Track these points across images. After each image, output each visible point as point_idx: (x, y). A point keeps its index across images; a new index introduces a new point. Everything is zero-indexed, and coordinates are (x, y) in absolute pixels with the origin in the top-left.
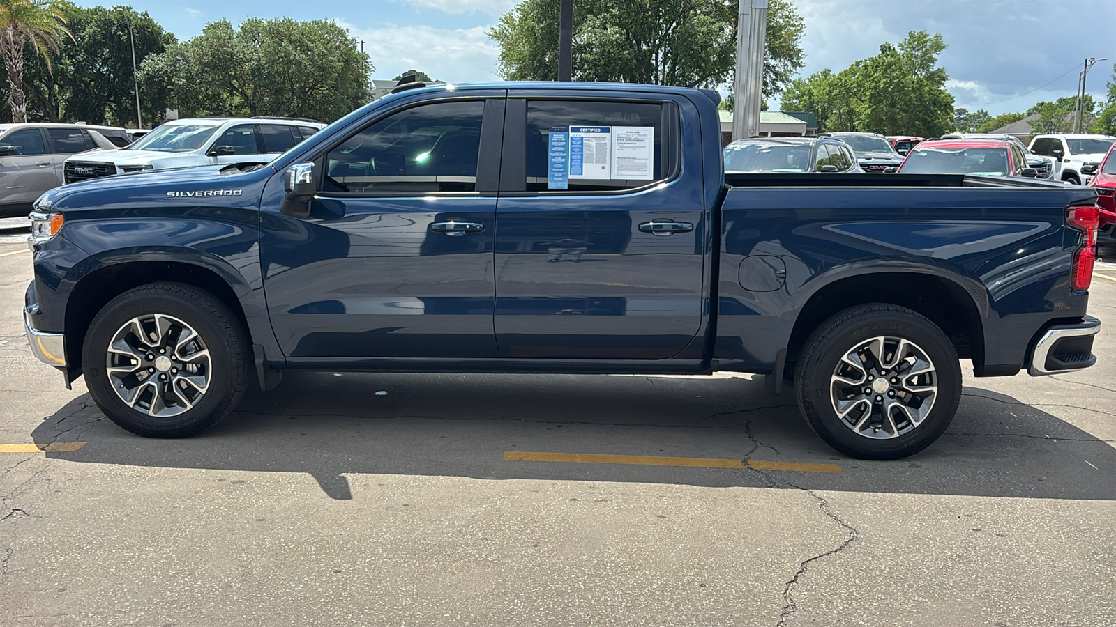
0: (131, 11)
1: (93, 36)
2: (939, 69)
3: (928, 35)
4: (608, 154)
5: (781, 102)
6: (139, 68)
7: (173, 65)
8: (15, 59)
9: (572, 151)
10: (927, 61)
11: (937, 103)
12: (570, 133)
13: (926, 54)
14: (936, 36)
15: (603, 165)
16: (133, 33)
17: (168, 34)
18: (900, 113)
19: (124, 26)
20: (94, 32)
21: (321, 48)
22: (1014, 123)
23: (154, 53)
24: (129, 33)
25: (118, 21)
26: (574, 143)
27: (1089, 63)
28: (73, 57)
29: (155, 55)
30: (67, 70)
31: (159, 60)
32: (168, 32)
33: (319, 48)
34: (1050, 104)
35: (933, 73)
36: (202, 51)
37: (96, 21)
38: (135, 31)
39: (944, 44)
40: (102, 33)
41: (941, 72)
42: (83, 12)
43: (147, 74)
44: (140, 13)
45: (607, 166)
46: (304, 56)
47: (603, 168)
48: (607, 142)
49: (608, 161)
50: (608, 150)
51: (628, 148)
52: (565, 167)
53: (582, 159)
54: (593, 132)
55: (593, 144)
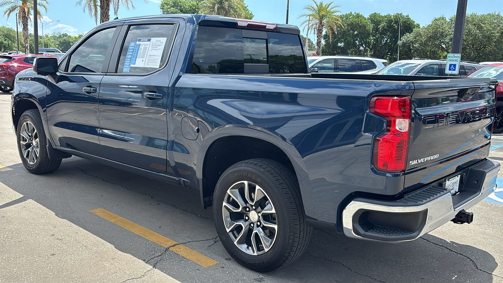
0: (402, 15)
1: (383, 27)
4: (147, 53)
6: (400, 40)
7: (415, 38)
8: (320, 36)
9: (135, 52)
12: (137, 42)
15: (143, 59)
16: (400, 25)
17: (417, 24)
19: (397, 22)
20: (384, 25)
21: (488, 27)
23: (408, 33)
24: (399, 25)
25: (395, 20)
26: (137, 47)
28: (375, 36)
29: (409, 34)
30: (371, 42)
31: (410, 36)
32: (417, 23)
33: (486, 27)
36: (428, 31)
37: (386, 20)
38: (402, 24)
40: (387, 26)
42: (382, 17)
43: (403, 42)
44: (405, 16)
46: (478, 31)
48: (148, 46)
49: (145, 58)
50: (147, 51)
51: (154, 49)
52: (130, 61)
53: (137, 56)
54: (145, 41)
55: (143, 48)
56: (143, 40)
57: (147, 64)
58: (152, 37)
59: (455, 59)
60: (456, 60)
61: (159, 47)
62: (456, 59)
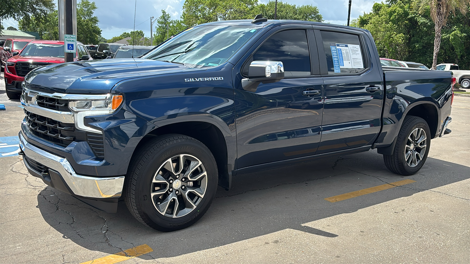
2: (95, 17)
3: (90, 2)
4: (350, 56)
5: (18, 26)
9: (339, 55)
10: (90, 13)
11: (95, 31)
12: (337, 47)
13: (89, 9)
14: (93, 3)
15: (349, 61)
18: (81, 34)
22: (120, 41)
26: (339, 51)
27: (152, 19)
34: (128, 34)
35: (92, 18)
39: (97, 7)
41: (96, 18)
45: (350, 62)
47: (349, 63)
48: (348, 51)
49: (350, 60)
50: (349, 55)
51: (354, 54)
52: (338, 63)
53: (342, 59)
54: (343, 46)
55: (344, 52)
56: (341, 45)
57: (354, 66)
58: (348, 44)
59: (71, 39)
60: (73, 41)
61: (357, 53)
62: (73, 39)
